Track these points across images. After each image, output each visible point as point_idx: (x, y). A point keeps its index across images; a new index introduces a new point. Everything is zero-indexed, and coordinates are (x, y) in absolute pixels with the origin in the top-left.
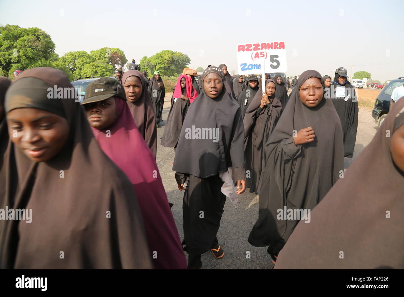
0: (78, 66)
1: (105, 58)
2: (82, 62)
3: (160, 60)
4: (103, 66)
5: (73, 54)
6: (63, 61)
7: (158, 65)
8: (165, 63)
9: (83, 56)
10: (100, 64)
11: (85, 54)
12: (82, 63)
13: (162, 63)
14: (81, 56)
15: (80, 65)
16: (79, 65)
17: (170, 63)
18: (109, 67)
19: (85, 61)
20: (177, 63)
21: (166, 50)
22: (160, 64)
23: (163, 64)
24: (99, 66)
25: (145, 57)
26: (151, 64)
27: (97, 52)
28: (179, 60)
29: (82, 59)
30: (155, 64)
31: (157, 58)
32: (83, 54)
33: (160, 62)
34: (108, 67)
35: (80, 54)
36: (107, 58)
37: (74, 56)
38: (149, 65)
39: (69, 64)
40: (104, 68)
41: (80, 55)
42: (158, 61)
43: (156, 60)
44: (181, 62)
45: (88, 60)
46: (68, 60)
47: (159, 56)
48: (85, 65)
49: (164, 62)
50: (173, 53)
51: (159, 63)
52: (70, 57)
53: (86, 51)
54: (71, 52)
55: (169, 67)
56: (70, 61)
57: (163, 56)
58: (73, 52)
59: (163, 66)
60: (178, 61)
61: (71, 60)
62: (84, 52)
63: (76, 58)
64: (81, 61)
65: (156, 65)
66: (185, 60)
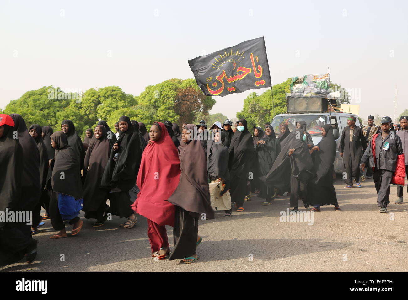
0: (100, 114)
1: (169, 98)
2: (108, 106)
3: (279, 99)
4: (144, 114)
5: (95, 93)
6: (76, 106)
9: (112, 96)
10: (139, 110)
11: (115, 93)
12: (108, 109)
13: (282, 105)
14: (109, 96)
15: (104, 112)
16: (102, 114)
18: (158, 116)
19: (114, 105)
22: (279, 107)
24: (137, 113)
26: (259, 107)
29: (109, 100)
30: (269, 108)
32: (113, 93)
33: (278, 102)
34: (154, 116)
35: (107, 92)
36: (172, 98)
37: (97, 96)
38: (255, 109)
39: (87, 111)
40: (146, 118)
41: (107, 94)
42: (275, 100)
43: (270, 98)
45: (121, 104)
46: (85, 105)
48: (112, 113)
51: (276, 105)
52: (89, 98)
53: (120, 87)
54: (92, 89)
56: (88, 107)
57: (285, 90)
58: (97, 90)
61: (89, 105)
62: (114, 89)
63: (100, 99)
64: (106, 105)
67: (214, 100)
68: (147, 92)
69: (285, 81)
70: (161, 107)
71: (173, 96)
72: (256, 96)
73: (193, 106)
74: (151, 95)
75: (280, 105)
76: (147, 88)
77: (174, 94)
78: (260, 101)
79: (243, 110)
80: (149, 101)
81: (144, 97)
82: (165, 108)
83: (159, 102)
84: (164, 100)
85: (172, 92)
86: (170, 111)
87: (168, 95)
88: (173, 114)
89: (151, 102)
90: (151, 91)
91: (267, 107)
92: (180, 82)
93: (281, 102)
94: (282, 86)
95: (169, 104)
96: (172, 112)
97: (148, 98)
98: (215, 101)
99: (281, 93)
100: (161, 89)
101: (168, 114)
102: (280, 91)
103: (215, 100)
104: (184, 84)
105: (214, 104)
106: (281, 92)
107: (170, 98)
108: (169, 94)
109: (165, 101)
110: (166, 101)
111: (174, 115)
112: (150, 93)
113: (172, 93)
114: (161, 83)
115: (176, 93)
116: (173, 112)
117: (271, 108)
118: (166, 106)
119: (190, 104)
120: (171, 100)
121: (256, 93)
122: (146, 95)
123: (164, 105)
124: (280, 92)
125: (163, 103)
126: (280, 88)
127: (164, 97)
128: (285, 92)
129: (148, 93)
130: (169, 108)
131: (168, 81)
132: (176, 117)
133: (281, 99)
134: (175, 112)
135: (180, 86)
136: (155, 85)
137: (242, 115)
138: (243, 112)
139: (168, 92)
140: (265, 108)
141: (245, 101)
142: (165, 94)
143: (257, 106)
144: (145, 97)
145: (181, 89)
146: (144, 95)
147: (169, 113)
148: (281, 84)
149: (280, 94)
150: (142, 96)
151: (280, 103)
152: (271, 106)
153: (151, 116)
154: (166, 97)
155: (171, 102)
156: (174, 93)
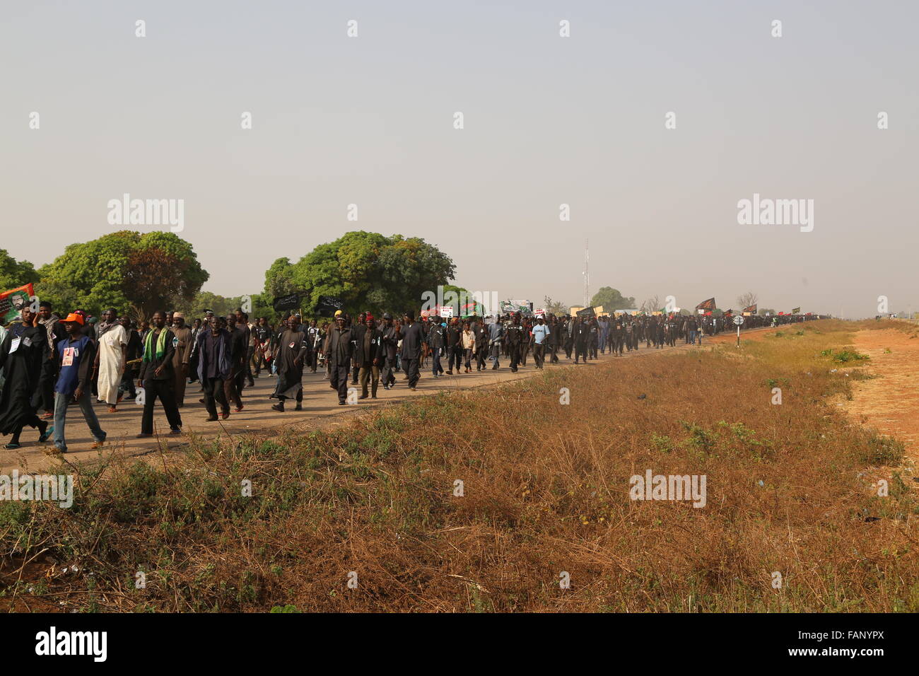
1: (111, 268)
3: (326, 271)
7: (316, 288)
8: (346, 280)
13: (332, 282)
17: (366, 281)
20: (394, 278)
21: (358, 230)
22: (326, 286)
23: (338, 287)
25: (283, 262)
26: (288, 286)
27: (84, 249)
28: (402, 268)
30: (308, 287)
31: (313, 264)
33: (324, 276)
36: (118, 269)
42: (319, 273)
43: (310, 269)
44: (407, 273)
47: (324, 256)
49: (340, 277)
50: (380, 242)
51: (320, 283)
55: (363, 294)
57: (338, 254)
59: (337, 290)
60: (394, 270)
65: (311, 290)
66: (430, 265)
67: (206, 272)
68: (68, 256)
69: (341, 238)
70: (96, 285)
71: (120, 264)
72: (288, 264)
73: (162, 283)
74: (77, 262)
75: (328, 283)
76: (71, 248)
77: (122, 261)
78: (294, 273)
79: (264, 291)
80: (70, 274)
81: (63, 267)
82: (104, 288)
83: (91, 276)
84: (102, 272)
85: (117, 257)
86: (115, 293)
87: (110, 262)
88: (120, 298)
89: (74, 276)
90: (77, 255)
91: (304, 286)
92: (136, 237)
93: (329, 276)
94: (332, 247)
95: (113, 279)
96: (117, 296)
97: (69, 267)
98: (208, 274)
99: (330, 260)
100: (97, 250)
101: (109, 299)
102: (329, 256)
103: (208, 272)
104: (144, 242)
105: (206, 280)
106: (331, 258)
107: (115, 267)
108: (113, 259)
109: (104, 274)
110: (107, 273)
111: (122, 301)
112: (74, 259)
113: (119, 259)
114: (98, 238)
115: (126, 259)
116: (120, 296)
117: (312, 288)
118: (106, 283)
119: (154, 280)
120: (116, 272)
121: (289, 260)
122: (66, 262)
123: (103, 281)
124: (328, 258)
125: (100, 278)
126: (328, 252)
127: (102, 266)
128: (337, 259)
129: (70, 259)
130: (112, 288)
131: (111, 236)
132: (125, 304)
133: (329, 272)
134: (124, 296)
135: (134, 246)
136: (85, 242)
137: (262, 300)
138: (263, 294)
139: (111, 257)
140: (301, 287)
141: (268, 274)
142: (103, 262)
143: (286, 284)
144: (64, 265)
145: (137, 251)
146: (61, 262)
147: (112, 297)
148: (333, 243)
149: (327, 262)
150: (57, 265)
151: (326, 279)
152: (311, 284)
153: (65, 303)
154: (105, 267)
155: (115, 276)
156: (123, 258)
